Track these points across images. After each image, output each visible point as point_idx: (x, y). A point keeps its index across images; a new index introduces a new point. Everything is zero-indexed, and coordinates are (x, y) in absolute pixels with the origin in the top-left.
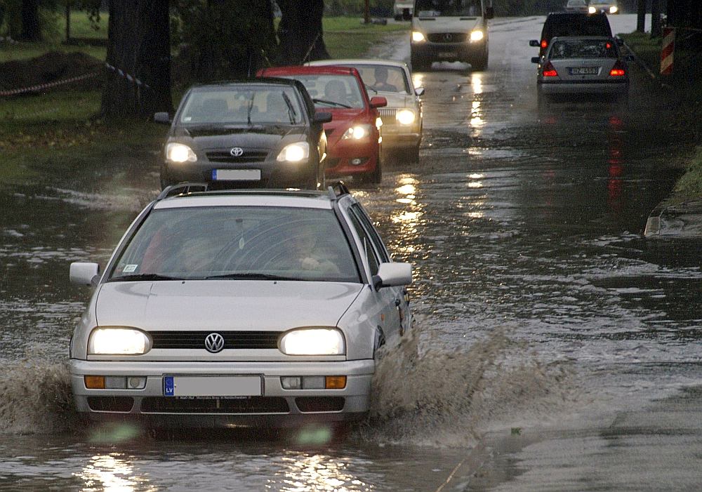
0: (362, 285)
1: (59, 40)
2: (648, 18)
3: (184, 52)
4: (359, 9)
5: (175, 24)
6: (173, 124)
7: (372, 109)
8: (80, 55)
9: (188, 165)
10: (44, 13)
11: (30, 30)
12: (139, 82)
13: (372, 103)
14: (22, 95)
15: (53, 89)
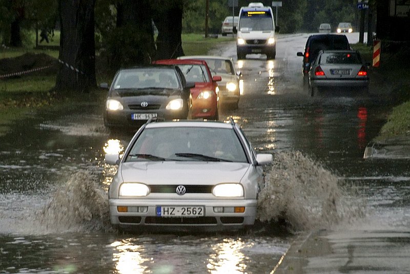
0: (249, 164)
1: (32, 47)
2: (366, 34)
3: (103, 54)
4: (202, 29)
5: (98, 37)
6: (110, 89)
7: (213, 83)
8: (44, 55)
9: (119, 112)
10: (23, 31)
11: (15, 41)
12: (77, 70)
13: (214, 79)
14: (11, 78)
15: (29, 74)
